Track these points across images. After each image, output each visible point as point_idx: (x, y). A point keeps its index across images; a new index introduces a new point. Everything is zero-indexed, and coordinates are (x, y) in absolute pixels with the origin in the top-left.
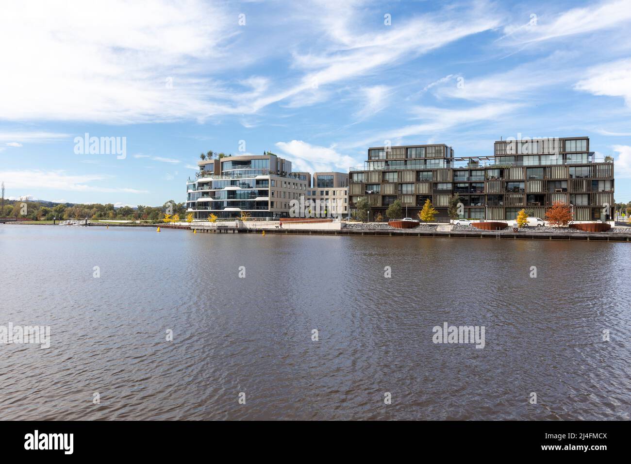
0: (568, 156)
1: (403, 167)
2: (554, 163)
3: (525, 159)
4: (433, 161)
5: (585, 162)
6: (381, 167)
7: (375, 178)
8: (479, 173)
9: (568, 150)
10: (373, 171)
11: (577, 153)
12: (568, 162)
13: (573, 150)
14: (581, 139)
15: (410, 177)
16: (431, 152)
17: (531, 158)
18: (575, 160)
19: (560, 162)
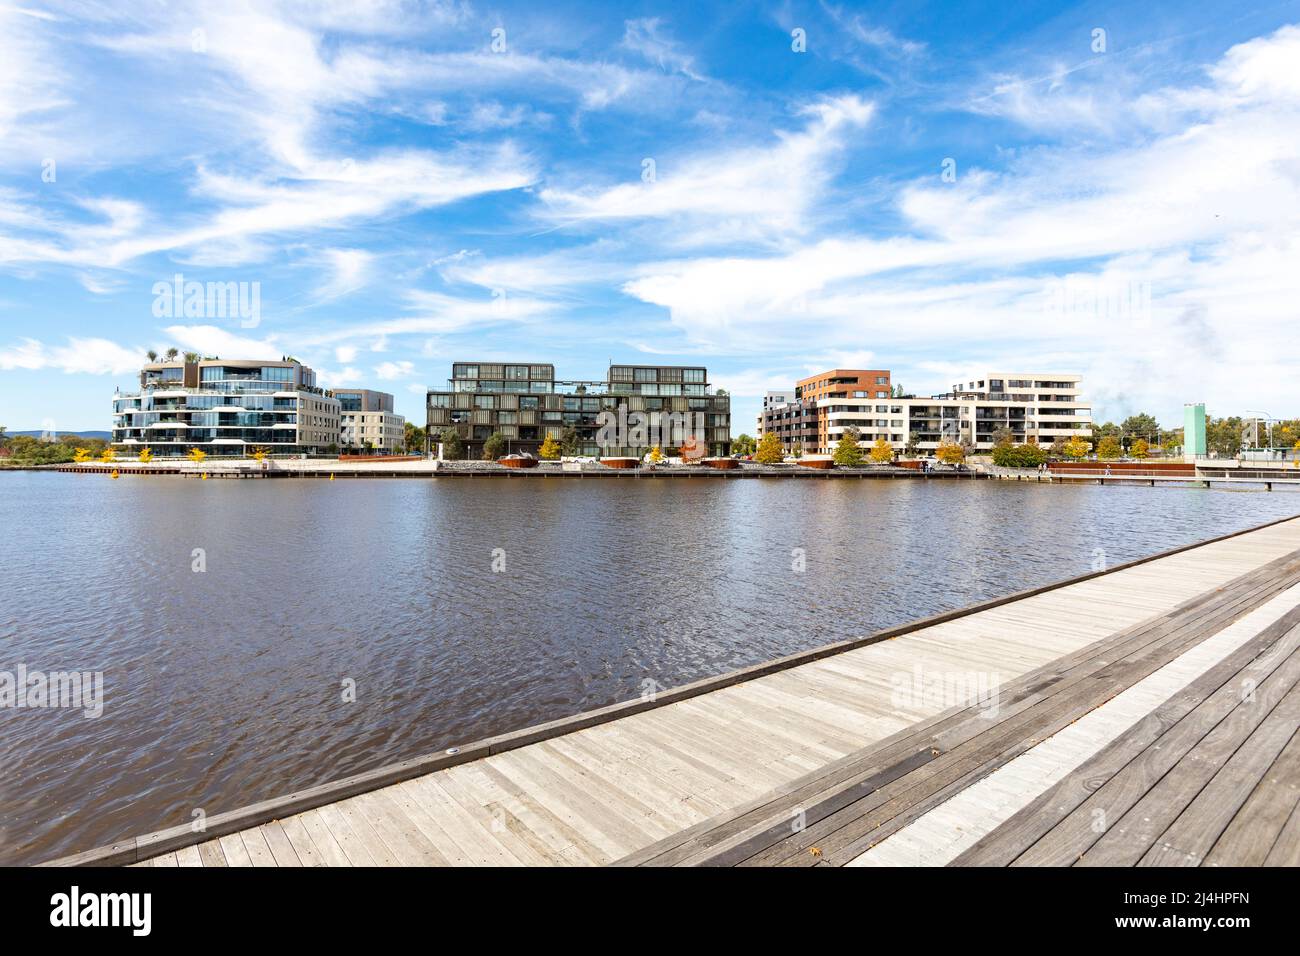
0: (687, 387)
1: (499, 390)
2: (673, 394)
3: (643, 387)
4: (538, 384)
5: (702, 394)
6: (472, 388)
7: (464, 403)
8: (591, 401)
9: (686, 380)
10: (460, 393)
11: (695, 384)
12: (687, 393)
13: (691, 381)
14: (698, 369)
15: (510, 403)
16: (536, 373)
17: (649, 386)
18: (693, 391)
19: (679, 393)
